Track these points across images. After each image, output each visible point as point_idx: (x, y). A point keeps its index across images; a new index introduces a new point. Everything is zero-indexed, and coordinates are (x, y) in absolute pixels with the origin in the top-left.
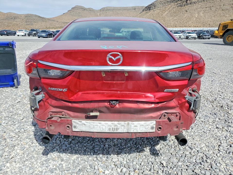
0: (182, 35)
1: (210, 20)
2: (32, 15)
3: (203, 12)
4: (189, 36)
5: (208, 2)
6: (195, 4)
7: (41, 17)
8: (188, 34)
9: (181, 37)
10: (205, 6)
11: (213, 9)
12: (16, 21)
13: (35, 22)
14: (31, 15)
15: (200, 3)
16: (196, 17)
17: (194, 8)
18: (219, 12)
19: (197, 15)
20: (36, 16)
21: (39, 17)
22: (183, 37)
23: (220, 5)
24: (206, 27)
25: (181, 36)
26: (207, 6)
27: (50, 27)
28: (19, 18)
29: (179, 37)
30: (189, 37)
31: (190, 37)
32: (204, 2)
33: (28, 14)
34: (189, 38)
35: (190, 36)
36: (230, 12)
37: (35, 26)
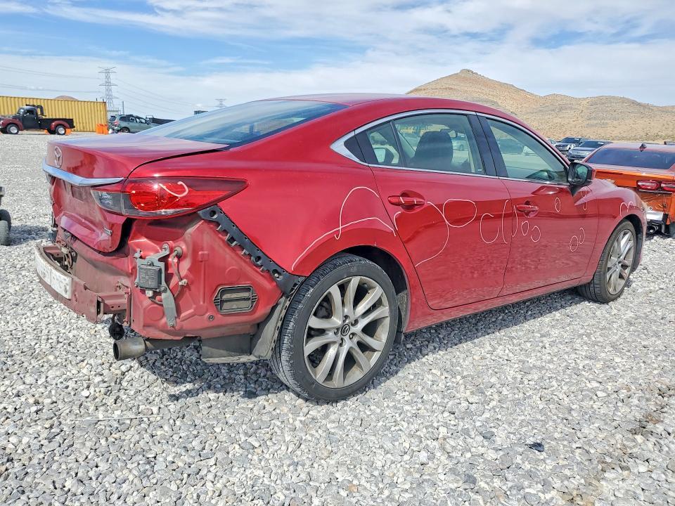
2: (614, 98)
7: (639, 104)
12: (561, 116)
13: (615, 119)
14: (610, 99)
20: (623, 100)
21: (634, 102)
27: (660, 134)
28: (571, 108)
33: (600, 98)
37: (613, 129)
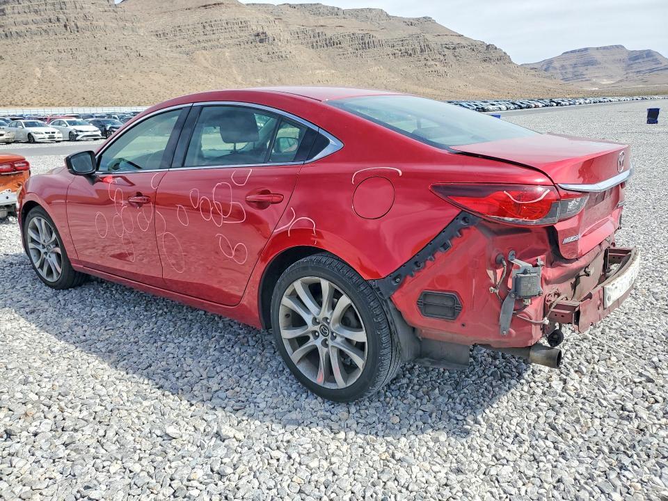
0: (56, 131)
1: (79, 85)
3: (55, 63)
4: (77, 131)
5: (60, 36)
6: (21, 40)
8: (71, 128)
9: (56, 135)
10: (56, 48)
11: (82, 57)
15: (36, 38)
16: (39, 75)
17: (24, 50)
18: (99, 66)
19: (40, 72)
22: (61, 135)
23: (96, 49)
24: (78, 105)
25: (54, 133)
26: (61, 48)
29: (47, 136)
30: (77, 135)
31: (81, 135)
32: (48, 34)
34: (78, 138)
35: (81, 131)
36: (126, 67)
